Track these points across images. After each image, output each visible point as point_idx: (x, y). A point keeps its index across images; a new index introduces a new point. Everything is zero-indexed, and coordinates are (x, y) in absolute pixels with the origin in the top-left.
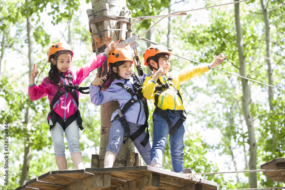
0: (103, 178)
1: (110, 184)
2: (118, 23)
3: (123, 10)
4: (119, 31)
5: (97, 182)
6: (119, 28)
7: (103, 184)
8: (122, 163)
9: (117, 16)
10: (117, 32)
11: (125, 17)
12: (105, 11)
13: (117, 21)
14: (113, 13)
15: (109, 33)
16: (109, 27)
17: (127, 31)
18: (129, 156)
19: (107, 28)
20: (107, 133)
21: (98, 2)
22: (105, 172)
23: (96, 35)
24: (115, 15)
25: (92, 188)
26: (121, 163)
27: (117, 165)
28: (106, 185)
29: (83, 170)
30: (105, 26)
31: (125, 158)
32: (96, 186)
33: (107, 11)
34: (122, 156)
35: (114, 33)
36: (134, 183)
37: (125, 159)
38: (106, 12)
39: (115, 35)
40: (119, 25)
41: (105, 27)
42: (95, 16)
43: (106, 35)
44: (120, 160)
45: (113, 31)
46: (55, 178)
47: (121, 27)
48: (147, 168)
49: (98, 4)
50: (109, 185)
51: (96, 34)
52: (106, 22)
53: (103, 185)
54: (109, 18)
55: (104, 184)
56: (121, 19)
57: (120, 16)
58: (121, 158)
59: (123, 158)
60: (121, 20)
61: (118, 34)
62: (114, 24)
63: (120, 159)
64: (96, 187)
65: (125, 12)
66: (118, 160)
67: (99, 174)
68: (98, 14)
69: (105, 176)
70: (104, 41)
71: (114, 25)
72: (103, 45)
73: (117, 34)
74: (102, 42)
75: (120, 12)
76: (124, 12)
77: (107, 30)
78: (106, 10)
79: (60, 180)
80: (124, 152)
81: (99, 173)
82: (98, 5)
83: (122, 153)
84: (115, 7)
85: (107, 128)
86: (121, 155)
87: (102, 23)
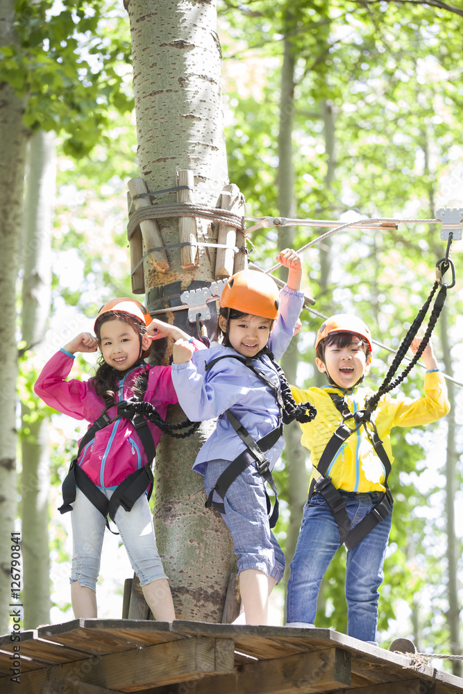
0: (212, 647)
1: (233, 666)
2: (213, 226)
3: (228, 193)
4: (216, 249)
5: (200, 659)
6: (217, 241)
7: (213, 664)
8: (215, 603)
9: (210, 209)
10: (210, 252)
11: (232, 211)
12: (184, 191)
13: (212, 221)
14: (202, 198)
15: (194, 251)
16: (193, 236)
17: (237, 250)
18: (235, 586)
19: (188, 238)
20: (180, 517)
21: (162, 163)
22: (224, 634)
23: (158, 252)
24: (208, 204)
25: (182, 671)
26: (212, 602)
27: (203, 605)
28: (221, 668)
29: (167, 624)
30: (184, 233)
31: (221, 588)
32: (196, 667)
33: (190, 191)
34: (216, 583)
35: (203, 252)
36: (278, 666)
37: (221, 592)
38: (188, 196)
39: (206, 257)
40: (216, 232)
41: (183, 236)
42: (152, 199)
43: (187, 257)
44: (210, 593)
45: (200, 248)
46: (86, 636)
47: (221, 239)
48: (329, 636)
49: (164, 168)
50: (229, 667)
51: (158, 250)
52: (186, 221)
53: (212, 667)
54: (195, 213)
55: (218, 666)
56: (224, 218)
57: (218, 210)
58: (212, 587)
59: (217, 588)
60: (224, 220)
61: (213, 256)
62: (203, 229)
63: (210, 591)
64: (196, 669)
65: (233, 198)
66: (206, 592)
67: (204, 636)
68: (162, 195)
69: (218, 643)
70: (175, 271)
71: (205, 232)
72: (174, 281)
73: (211, 257)
74: (172, 273)
75: (218, 196)
76: (229, 197)
77: (189, 244)
78: (187, 188)
79: (96, 641)
80: (221, 574)
81: (206, 635)
82: (164, 171)
83: (216, 574)
84: (207, 181)
85: (180, 504)
86: (214, 580)
87: (174, 221)
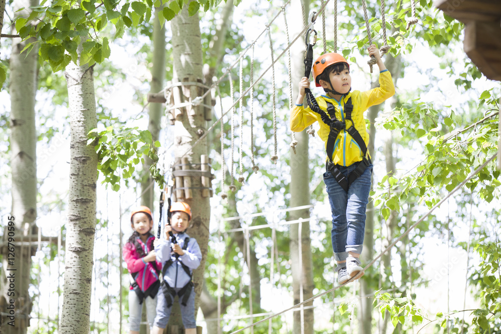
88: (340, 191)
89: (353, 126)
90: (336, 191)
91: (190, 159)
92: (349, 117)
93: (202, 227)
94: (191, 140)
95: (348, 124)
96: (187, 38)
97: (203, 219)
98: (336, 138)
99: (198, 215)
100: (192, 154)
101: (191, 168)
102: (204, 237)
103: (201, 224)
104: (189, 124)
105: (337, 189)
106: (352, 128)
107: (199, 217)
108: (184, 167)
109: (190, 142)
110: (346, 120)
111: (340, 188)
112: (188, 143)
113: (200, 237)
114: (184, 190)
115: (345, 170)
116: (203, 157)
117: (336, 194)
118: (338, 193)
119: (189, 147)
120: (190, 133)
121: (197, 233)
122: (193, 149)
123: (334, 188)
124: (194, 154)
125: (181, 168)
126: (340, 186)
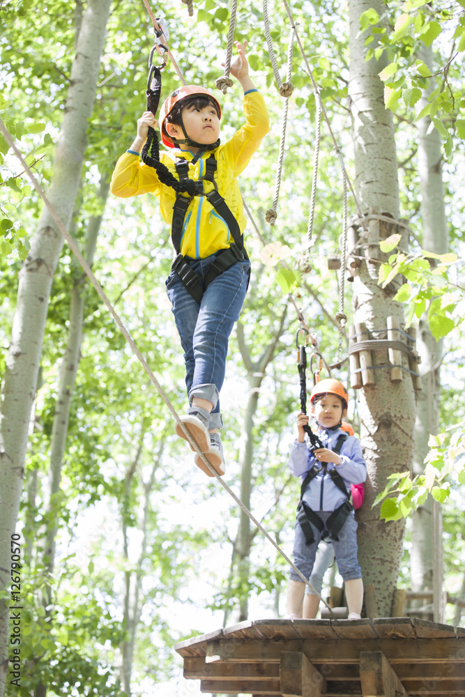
88: (190, 304)
89: (216, 191)
90: (183, 304)
91: (370, 326)
92: (210, 177)
93: (394, 429)
94: (371, 298)
95: (208, 187)
96: (369, 162)
97: (395, 416)
98: (186, 211)
99: (386, 411)
100: (373, 319)
101: (371, 337)
102: (400, 446)
103: (393, 425)
104: (368, 276)
105: (185, 300)
106: (214, 192)
107: (387, 414)
108: (359, 339)
109: (370, 300)
110: (205, 181)
111: (189, 299)
112: (366, 302)
113: (393, 444)
114: (361, 373)
115: (196, 264)
116: (389, 320)
117: (184, 309)
118: (187, 308)
119: (368, 307)
120: (370, 288)
121: (385, 439)
122: (374, 311)
123: (180, 299)
124: (376, 317)
125: (355, 339)
126: (189, 296)
